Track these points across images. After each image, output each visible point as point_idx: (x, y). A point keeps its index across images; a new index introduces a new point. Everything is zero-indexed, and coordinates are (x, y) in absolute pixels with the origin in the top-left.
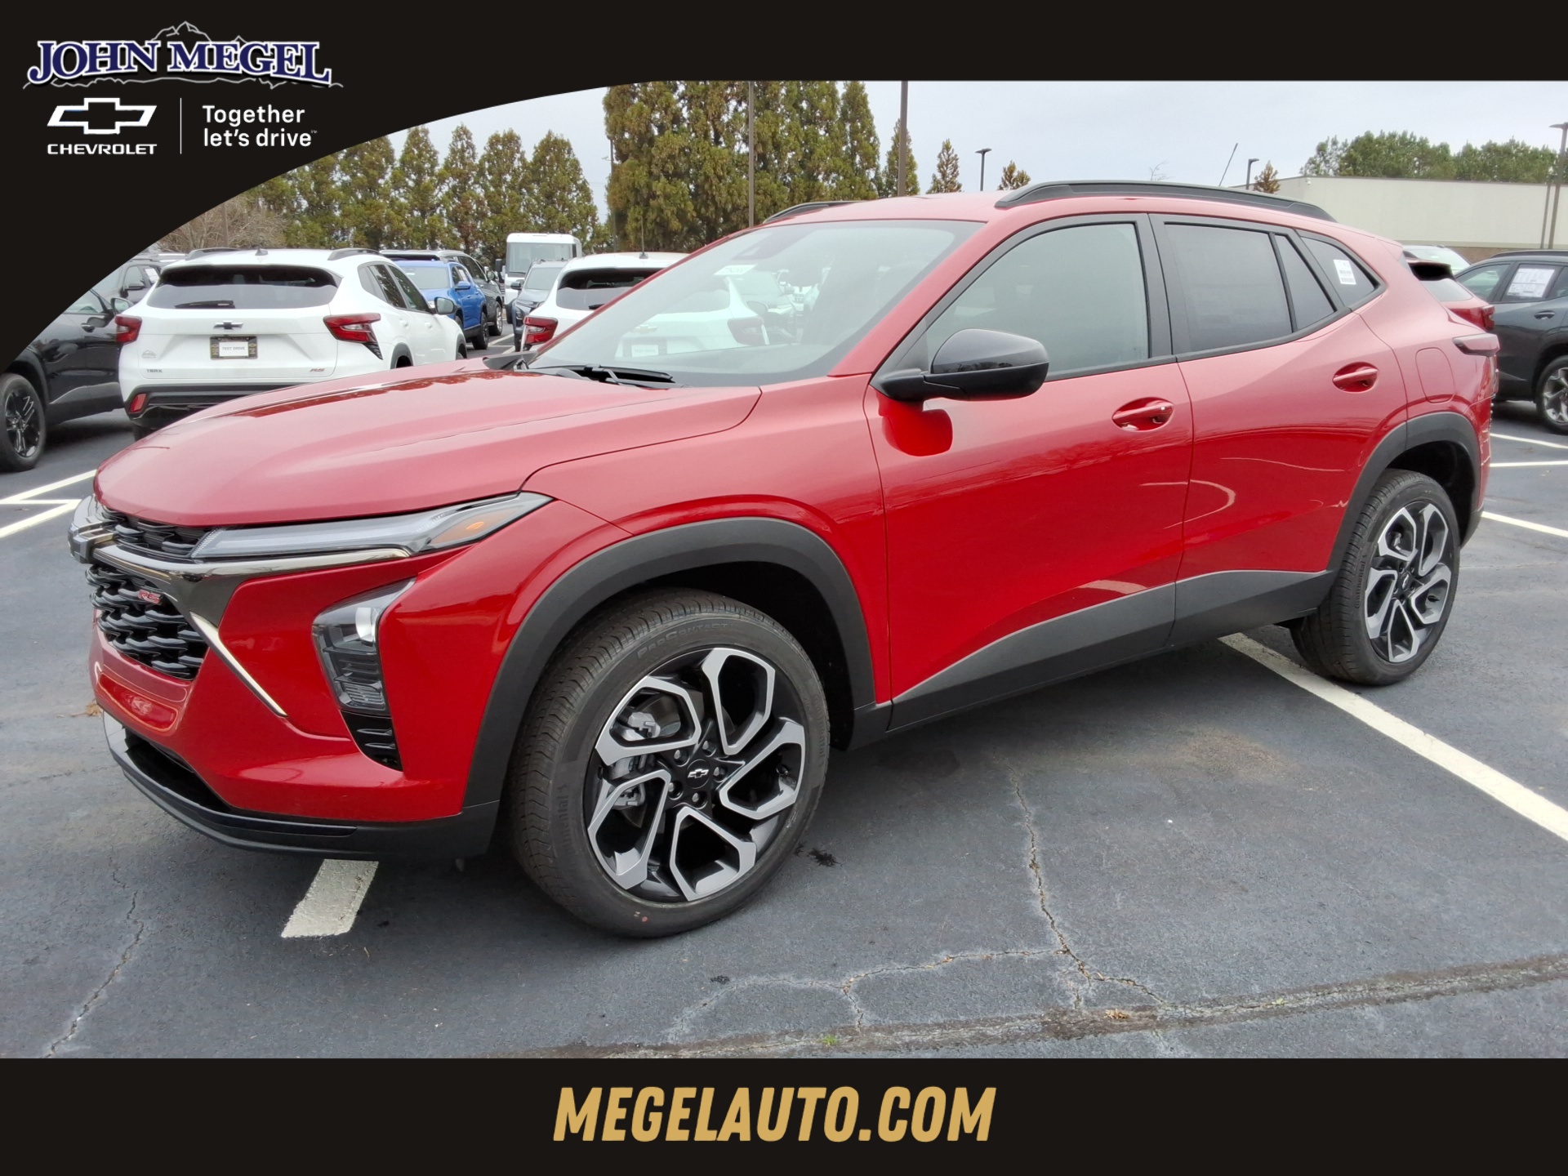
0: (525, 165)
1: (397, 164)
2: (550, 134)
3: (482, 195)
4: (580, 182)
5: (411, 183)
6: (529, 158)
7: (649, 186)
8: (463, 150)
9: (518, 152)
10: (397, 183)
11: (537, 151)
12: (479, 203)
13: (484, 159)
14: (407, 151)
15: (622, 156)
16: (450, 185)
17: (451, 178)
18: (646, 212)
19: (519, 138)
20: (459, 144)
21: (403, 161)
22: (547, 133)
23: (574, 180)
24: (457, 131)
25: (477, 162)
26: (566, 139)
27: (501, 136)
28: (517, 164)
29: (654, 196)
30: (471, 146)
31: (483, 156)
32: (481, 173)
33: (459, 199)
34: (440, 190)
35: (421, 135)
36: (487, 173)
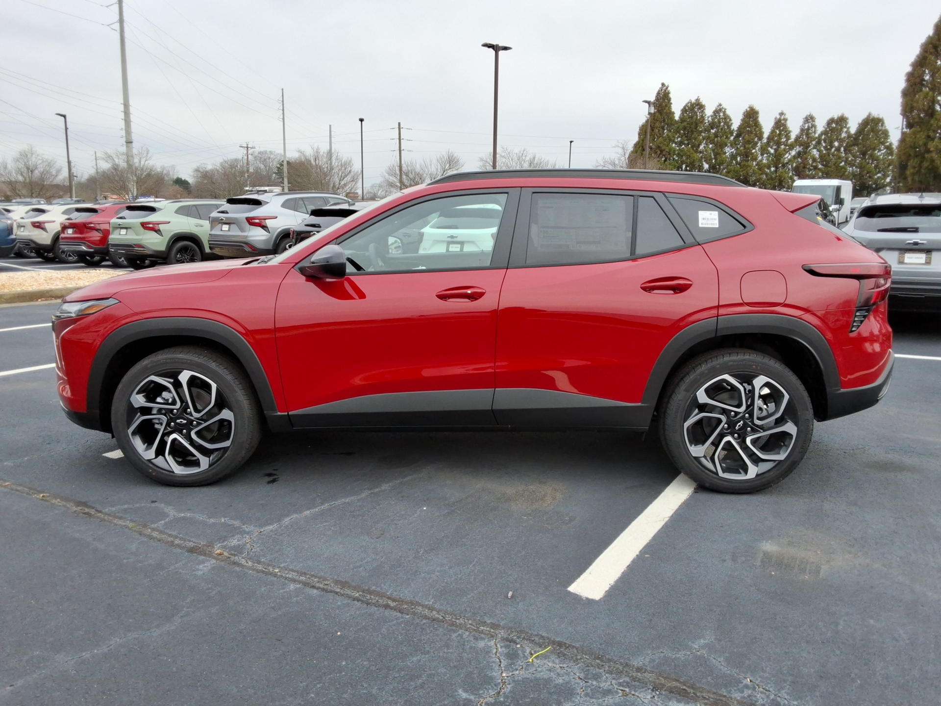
0: (849, 136)
1: (765, 140)
2: (870, 114)
3: (817, 156)
4: (888, 144)
5: (772, 151)
6: (853, 130)
7: (925, 144)
8: (808, 129)
9: (845, 127)
10: (764, 150)
11: (859, 126)
12: (814, 160)
13: (822, 134)
14: (773, 132)
15: (910, 125)
16: (797, 150)
17: (798, 147)
18: (922, 162)
19: (847, 119)
20: (807, 125)
21: (768, 138)
22: (867, 114)
23: (883, 143)
24: (806, 118)
25: (817, 135)
26: (881, 117)
27: (836, 118)
28: (844, 135)
29: (928, 151)
30: (814, 126)
31: (822, 132)
32: (819, 143)
33: (801, 158)
34: (790, 154)
35: (783, 122)
36: (823, 142)
